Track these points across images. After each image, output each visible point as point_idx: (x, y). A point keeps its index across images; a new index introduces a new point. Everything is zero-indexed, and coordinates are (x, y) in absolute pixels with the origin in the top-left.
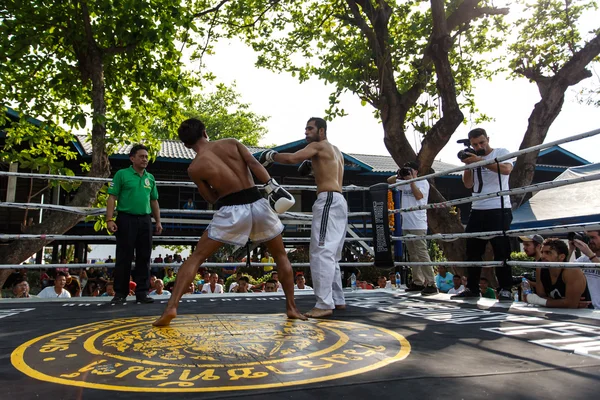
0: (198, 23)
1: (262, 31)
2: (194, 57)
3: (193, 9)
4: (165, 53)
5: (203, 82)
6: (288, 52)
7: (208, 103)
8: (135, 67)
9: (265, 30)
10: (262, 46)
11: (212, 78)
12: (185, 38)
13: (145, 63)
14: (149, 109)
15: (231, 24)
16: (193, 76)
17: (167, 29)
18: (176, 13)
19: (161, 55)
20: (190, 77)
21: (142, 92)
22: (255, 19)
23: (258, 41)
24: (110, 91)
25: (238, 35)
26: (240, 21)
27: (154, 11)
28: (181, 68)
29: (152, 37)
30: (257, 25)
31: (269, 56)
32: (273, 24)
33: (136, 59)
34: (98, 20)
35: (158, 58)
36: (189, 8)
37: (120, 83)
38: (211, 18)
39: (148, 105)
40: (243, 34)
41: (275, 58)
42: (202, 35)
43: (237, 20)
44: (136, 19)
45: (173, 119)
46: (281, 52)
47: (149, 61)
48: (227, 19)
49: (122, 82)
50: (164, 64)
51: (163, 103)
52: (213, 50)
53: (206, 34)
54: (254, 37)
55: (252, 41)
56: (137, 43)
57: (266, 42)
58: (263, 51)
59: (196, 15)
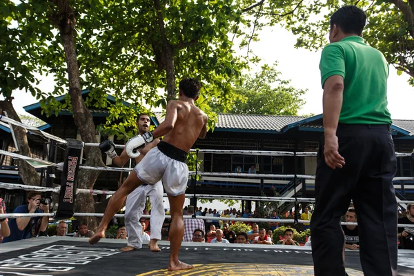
0: (245, 16)
1: (300, 17)
2: (243, 44)
3: (241, 5)
4: (220, 43)
5: (250, 64)
6: (324, 31)
7: (253, 81)
8: (197, 57)
9: (303, 16)
10: (300, 29)
11: (258, 61)
12: (235, 30)
13: (205, 53)
14: (207, 90)
15: (273, 14)
16: (242, 60)
17: (222, 24)
18: (228, 10)
19: (216, 46)
20: (240, 62)
21: (202, 77)
22: (293, 7)
23: (297, 26)
24: (179, 77)
25: (279, 23)
26: (281, 11)
27: (211, 11)
28: (233, 54)
29: (211, 32)
30: (296, 13)
31: (306, 37)
32: (310, 10)
33: (198, 51)
34: (169, 23)
35: (214, 48)
36: (238, 5)
37: (186, 70)
38: (256, 11)
39: (207, 87)
40: (284, 21)
41: (312, 39)
42: (249, 26)
43: (278, 10)
44: (198, 19)
45: (227, 96)
46: (318, 32)
47: (208, 51)
48: (270, 11)
49: (188, 69)
50: (219, 52)
51: (219, 84)
52: (258, 38)
53: (252, 25)
54: (293, 23)
55: (291, 26)
56: (199, 38)
57: (304, 26)
58: (301, 33)
59: (244, 11)
